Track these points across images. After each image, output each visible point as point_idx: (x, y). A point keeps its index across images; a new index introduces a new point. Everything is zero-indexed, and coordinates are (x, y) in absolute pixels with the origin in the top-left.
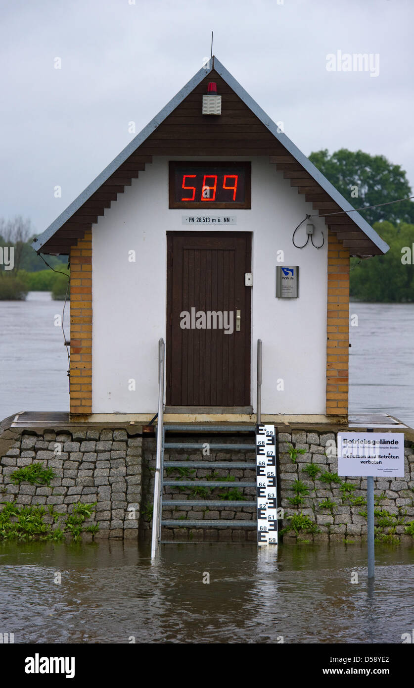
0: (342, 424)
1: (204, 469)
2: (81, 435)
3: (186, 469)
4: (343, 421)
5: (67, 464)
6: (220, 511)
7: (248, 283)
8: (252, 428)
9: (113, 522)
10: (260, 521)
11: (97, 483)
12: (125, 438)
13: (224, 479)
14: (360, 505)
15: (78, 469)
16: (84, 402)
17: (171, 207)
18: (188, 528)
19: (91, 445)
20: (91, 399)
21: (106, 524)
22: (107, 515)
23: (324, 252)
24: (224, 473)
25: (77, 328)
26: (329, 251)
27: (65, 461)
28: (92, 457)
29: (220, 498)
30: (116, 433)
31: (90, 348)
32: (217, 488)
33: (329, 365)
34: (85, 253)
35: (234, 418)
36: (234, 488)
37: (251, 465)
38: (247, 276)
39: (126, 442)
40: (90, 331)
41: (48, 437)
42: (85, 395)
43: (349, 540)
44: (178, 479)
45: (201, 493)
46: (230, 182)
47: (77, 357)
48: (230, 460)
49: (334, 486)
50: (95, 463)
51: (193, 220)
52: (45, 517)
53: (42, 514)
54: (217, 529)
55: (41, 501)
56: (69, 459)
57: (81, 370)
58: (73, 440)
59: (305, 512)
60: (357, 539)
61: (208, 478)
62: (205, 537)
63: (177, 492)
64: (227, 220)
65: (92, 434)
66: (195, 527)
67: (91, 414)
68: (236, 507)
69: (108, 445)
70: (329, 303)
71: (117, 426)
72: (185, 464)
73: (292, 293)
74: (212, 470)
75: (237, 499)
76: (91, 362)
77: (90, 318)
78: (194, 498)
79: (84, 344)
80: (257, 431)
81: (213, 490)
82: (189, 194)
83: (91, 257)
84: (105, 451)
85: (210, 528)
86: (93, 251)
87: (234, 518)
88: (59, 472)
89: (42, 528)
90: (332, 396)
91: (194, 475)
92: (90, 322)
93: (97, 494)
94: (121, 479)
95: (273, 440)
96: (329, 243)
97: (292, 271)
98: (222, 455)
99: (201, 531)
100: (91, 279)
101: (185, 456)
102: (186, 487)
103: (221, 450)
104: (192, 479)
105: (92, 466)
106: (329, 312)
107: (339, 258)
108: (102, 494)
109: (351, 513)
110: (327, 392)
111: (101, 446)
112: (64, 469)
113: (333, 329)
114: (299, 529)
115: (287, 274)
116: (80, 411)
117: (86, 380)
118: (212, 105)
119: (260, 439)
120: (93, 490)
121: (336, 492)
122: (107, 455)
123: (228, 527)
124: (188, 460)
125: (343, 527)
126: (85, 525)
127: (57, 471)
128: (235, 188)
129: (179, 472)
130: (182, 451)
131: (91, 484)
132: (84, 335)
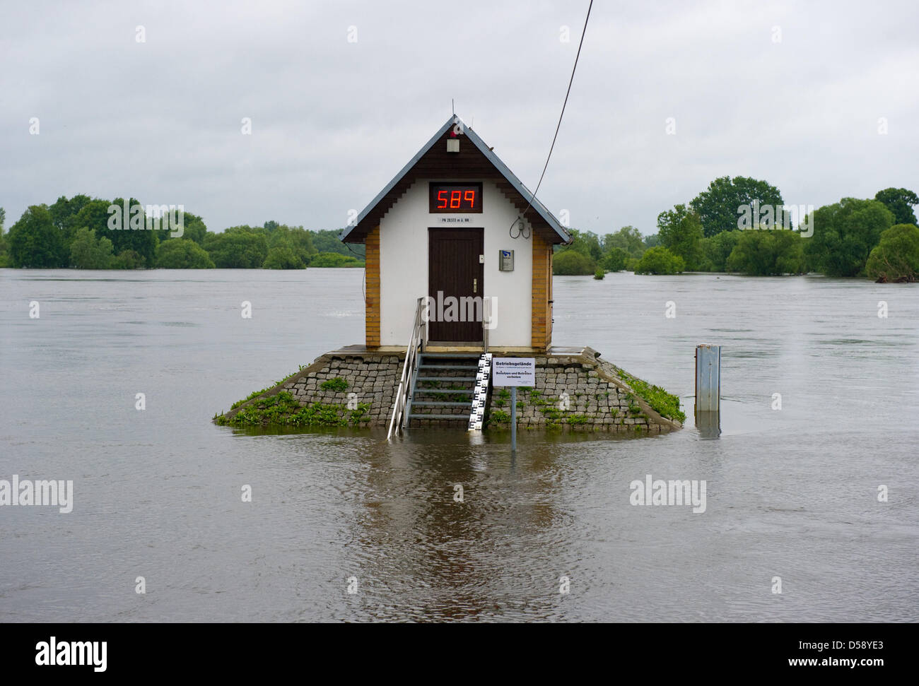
0: (543, 353)
1: (447, 382)
2: (369, 360)
3: (435, 382)
4: (542, 351)
5: (358, 378)
6: (452, 409)
7: (481, 261)
8: (479, 356)
9: (380, 415)
10: (472, 415)
11: (374, 390)
12: (398, 362)
13: (458, 388)
14: (540, 405)
15: (364, 381)
16: (375, 339)
17: (431, 212)
18: (430, 420)
19: (375, 366)
20: (379, 336)
21: (376, 417)
22: (377, 411)
23: (530, 241)
24: (459, 385)
25: (370, 290)
26: (533, 240)
27: (357, 376)
28: (374, 374)
29: (454, 400)
30: (391, 358)
31: (379, 303)
32: (452, 394)
33: (534, 315)
34: (375, 242)
35: (472, 349)
36: (464, 394)
37: (473, 379)
38: (481, 256)
39: (398, 364)
40: (379, 293)
41: (349, 361)
42: (375, 334)
43: (531, 427)
44: (429, 388)
45: (442, 398)
46: (470, 195)
47: (370, 310)
48: (465, 376)
49: (527, 392)
50: (375, 377)
51: (445, 220)
52: (339, 412)
53: (336, 410)
54: (448, 420)
55: (338, 401)
56: (359, 375)
57: (373, 318)
58: (364, 363)
59: (505, 409)
60: (536, 426)
61: (448, 388)
62: (440, 425)
63: (427, 396)
64: (467, 220)
65: (375, 359)
66: (434, 419)
67: (380, 346)
68: (462, 406)
69: (385, 366)
70: (533, 275)
71: (392, 354)
72: (437, 379)
73: (509, 268)
74: (452, 382)
75: (465, 401)
76: (379, 312)
77: (379, 284)
78: (437, 401)
79: (375, 301)
80: (480, 358)
81: (450, 395)
82: (442, 203)
83: (379, 245)
84: (383, 370)
85: (444, 419)
86: (381, 241)
87: (461, 414)
88: (352, 384)
89: (335, 419)
90: (535, 335)
91: (440, 385)
92: (379, 286)
93: (374, 397)
94: (390, 388)
95: (489, 363)
96: (533, 235)
97: (509, 253)
98: (460, 373)
99: (438, 421)
100: (379, 259)
101: (437, 373)
102: (433, 394)
103: (460, 370)
104: (439, 389)
105: (374, 379)
106: (533, 280)
107: (539, 245)
108: (376, 398)
109: (535, 410)
110: (532, 332)
111: (381, 367)
112: (355, 381)
113: (536, 291)
114: (499, 420)
115: (506, 255)
116: (372, 344)
117: (376, 325)
118: (453, 146)
119: (481, 362)
120: (372, 394)
121: (527, 396)
122: (384, 373)
123: (456, 419)
124: (438, 376)
125: (528, 420)
126: (363, 417)
127: (351, 383)
128: (472, 200)
129: (431, 384)
130: (435, 370)
131: (371, 391)
132: (374, 295)
